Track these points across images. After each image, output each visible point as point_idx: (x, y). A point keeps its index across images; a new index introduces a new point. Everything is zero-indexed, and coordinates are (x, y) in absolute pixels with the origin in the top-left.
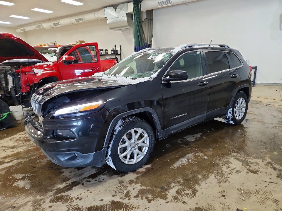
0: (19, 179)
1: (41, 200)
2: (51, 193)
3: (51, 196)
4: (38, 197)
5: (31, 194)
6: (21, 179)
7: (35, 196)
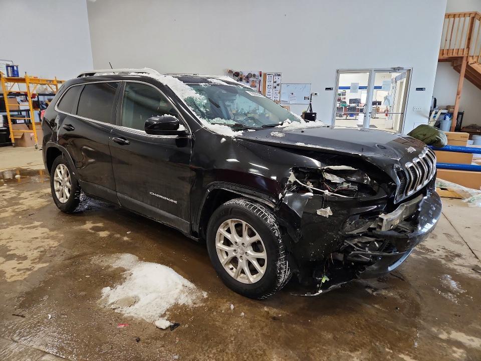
0: (453, 294)
1: (442, 258)
2: (429, 257)
3: (431, 255)
4: (443, 262)
5: (449, 269)
6: (451, 292)
7: (446, 264)
